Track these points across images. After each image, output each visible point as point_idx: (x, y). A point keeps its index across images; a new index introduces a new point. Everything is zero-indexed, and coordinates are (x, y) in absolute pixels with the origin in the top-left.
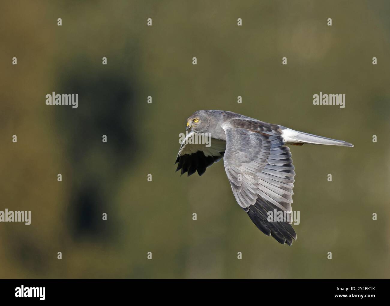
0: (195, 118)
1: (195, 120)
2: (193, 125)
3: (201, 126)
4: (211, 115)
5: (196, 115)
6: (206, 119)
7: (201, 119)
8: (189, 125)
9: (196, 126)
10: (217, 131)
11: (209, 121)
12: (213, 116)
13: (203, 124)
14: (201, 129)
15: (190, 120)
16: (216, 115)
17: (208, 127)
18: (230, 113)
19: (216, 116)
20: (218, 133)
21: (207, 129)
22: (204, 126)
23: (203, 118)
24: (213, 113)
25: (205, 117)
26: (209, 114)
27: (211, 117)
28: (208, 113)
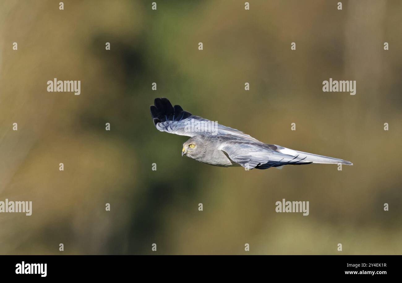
0: (190, 143)
1: (191, 146)
2: (189, 150)
3: (197, 151)
4: (207, 140)
5: (192, 140)
6: (203, 144)
7: (197, 144)
8: (184, 151)
9: (191, 152)
10: (214, 157)
11: (206, 146)
12: (210, 142)
13: (199, 150)
14: (197, 154)
15: (186, 145)
16: (212, 140)
17: (205, 152)
18: (226, 137)
19: (213, 142)
20: (215, 158)
21: (204, 154)
22: (200, 152)
23: (200, 143)
24: (210, 139)
25: (201, 142)
26: (206, 140)
27: (208, 143)
28: (204, 138)
